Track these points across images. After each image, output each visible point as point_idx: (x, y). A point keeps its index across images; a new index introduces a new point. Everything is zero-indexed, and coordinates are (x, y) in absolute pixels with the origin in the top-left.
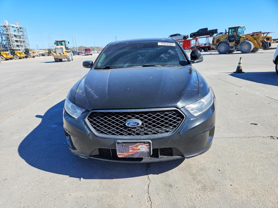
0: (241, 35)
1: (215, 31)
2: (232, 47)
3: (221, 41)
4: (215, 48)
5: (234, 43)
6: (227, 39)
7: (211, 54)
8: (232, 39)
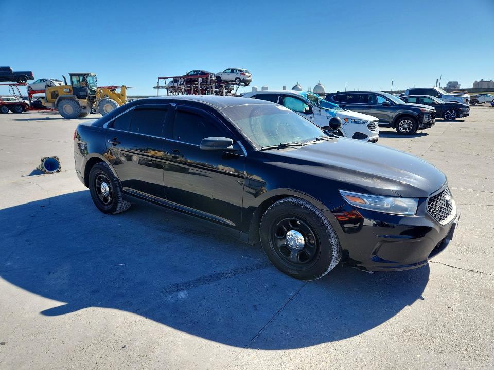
0: (94, 89)
1: (29, 76)
2: (84, 108)
3: (59, 96)
4: (51, 108)
5: (86, 100)
6: (72, 92)
7: (48, 119)
8: (82, 93)
